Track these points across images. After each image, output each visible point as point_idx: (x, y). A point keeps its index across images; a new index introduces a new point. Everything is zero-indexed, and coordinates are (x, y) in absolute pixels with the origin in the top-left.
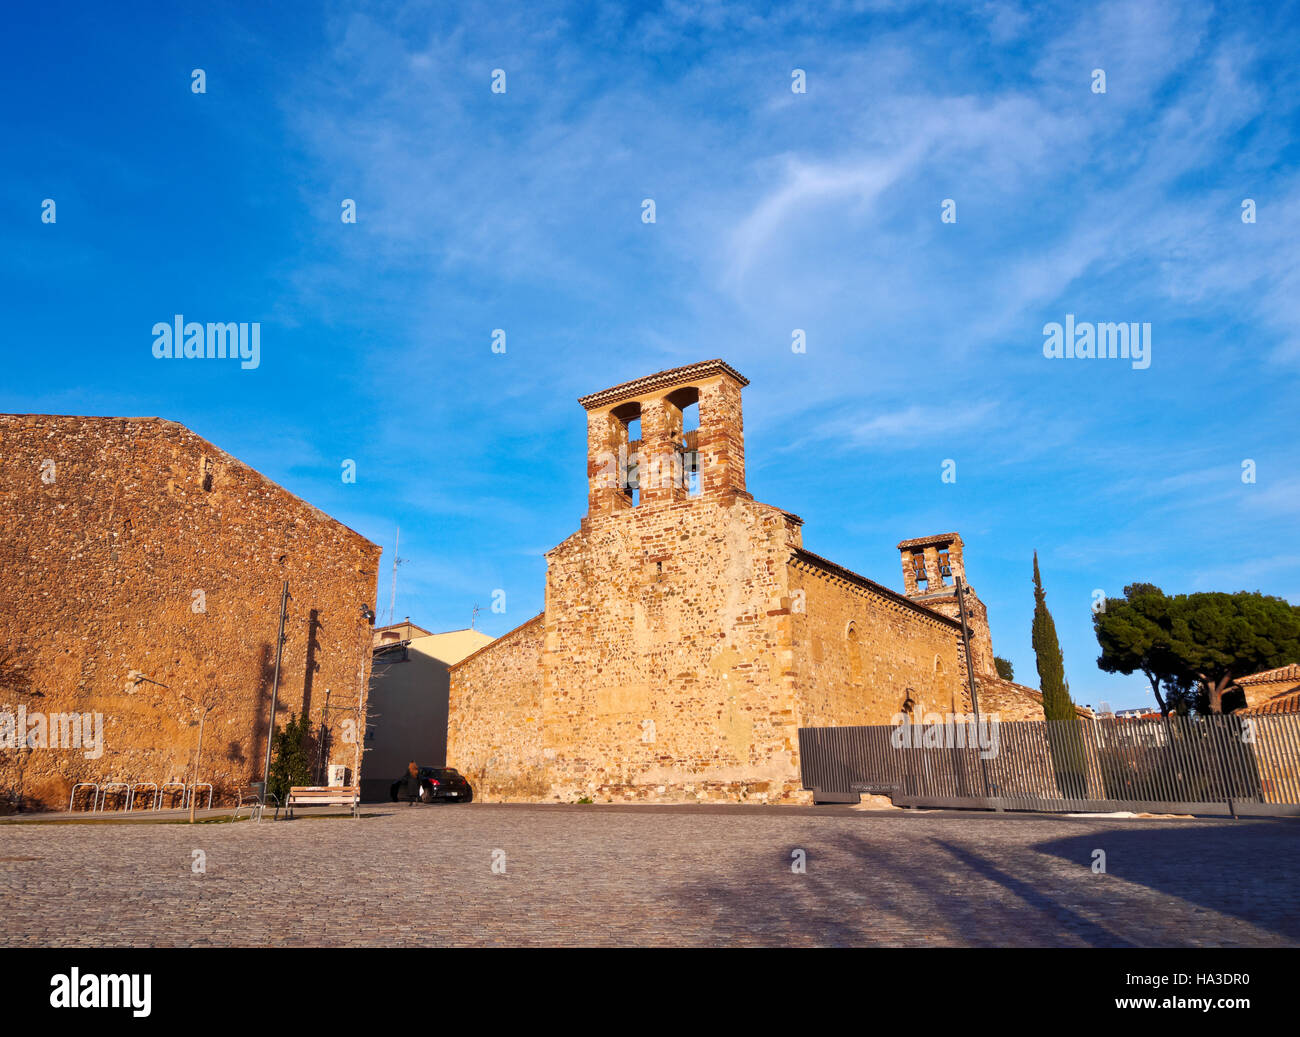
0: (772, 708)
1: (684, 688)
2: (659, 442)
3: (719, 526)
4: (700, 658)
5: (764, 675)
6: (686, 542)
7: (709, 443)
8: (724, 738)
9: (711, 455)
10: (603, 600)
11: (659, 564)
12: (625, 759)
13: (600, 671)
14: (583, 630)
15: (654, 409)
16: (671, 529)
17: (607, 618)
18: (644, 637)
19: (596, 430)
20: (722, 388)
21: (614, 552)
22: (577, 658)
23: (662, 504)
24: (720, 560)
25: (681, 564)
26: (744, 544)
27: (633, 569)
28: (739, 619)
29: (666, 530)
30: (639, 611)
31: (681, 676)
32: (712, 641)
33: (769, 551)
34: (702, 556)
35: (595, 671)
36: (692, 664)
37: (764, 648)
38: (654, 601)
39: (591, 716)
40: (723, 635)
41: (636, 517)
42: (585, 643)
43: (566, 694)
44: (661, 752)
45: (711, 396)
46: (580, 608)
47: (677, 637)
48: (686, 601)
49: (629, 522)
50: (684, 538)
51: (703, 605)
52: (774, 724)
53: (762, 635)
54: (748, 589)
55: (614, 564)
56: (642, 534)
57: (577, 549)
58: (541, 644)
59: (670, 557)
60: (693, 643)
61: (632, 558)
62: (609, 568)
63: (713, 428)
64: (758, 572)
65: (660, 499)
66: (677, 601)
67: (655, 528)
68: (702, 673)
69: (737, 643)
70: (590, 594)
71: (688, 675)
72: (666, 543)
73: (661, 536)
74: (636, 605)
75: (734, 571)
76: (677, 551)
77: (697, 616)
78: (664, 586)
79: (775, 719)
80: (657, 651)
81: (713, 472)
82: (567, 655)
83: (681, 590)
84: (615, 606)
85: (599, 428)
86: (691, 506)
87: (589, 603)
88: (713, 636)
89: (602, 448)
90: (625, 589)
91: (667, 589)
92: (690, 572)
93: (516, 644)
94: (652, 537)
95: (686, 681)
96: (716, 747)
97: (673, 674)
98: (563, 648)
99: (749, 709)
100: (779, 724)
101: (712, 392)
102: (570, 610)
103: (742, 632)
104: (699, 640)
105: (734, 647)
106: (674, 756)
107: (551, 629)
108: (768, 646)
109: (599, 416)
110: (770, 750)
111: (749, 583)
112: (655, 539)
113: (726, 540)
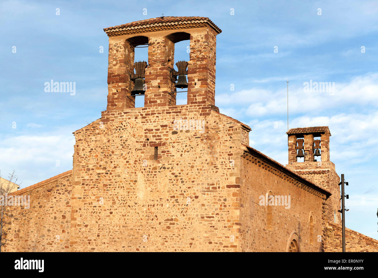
0: (225, 244)
1: (169, 228)
2: (161, 66)
4: (181, 210)
5: (221, 224)
6: (175, 135)
7: (195, 72)
9: (196, 81)
10: (115, 167)
11: (156, 148)
13: (111, 213)
14: (101, 185)
15: (158, 43)
16: (166, 126)
17: (118, 179)
19: (115, 52)
20: (207, 36)
21: (125, 137)
22: (95, 204)
23: (160, 108)
25: (171, 149)
27: (138, 149)
28: (208, 188)
29: (162, 126)
31: (167, 220)
33: (231, 147)
34: (186, 146)
35: (108, 213)
36: (175, 213)
37: (223, 207)
39: (103, 241)
40: (196, 197)
41: (142, 115)
42: (101, 194)
43: (86, 226)
45: (199, 41)
46: (98, 171)
48: (173, 174)
49: (136, 118)
50: (174, 133)
51: (185, 178)
53: (222, 199)
54: (215, 170)
55: (124, 144)
56: (145, 127)
58: (69, 192)
59: (164, 144)
60: (176, 200)
61: (137, 142)
62: (121, 147)
63: (199, 63)
64: (222, 160)
65: (159, 105)
68: (181, 219)
69: (205, 202)
70: (106, 162)
71: (172, 220)
72: (162, 135)
73: (158, 130)
74: (139, 174)
76: (169, 141)
77: (180, 184)
78: (159, 162)
80: (152, 203)
81: (197, 92)
82: (88, 200)
83: (170, 166)
84: (124, 172)
85: (117, 51)
86: (180, 112)
87: (105, 168)
88: (190, 197)
89: (119, 65)
90: (131, 162)
91: (160, 165)
92: (177, 155)
94: (152, 130)
95: (171, 224)
97: (162, 218)
98: (86, 196)
99: (211, 243)
101: (200, 39)
102: (91, 172)
103: (209, 196)
104: (181, 199)
105: (204, 205)
107: (77, 183)
109: (118, 42)
112: (154, 131)
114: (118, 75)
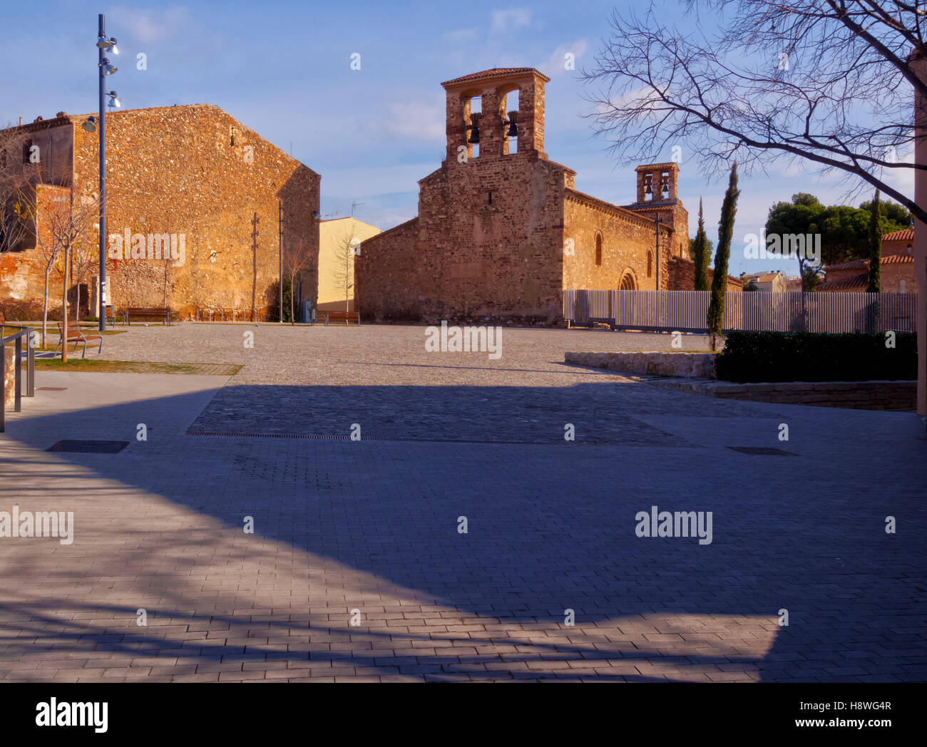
0: (551, 278)
1: (502, 265)
2: (493, 117)
3: (527, 174)
4: (512, 250)
5: (547, 261)
6: (507, 182)
7: (524, 121)
8: (524, 293)
9: (525, 129)
10: (455, 212)
11: (490, 194)
12: (467, 303)
13: (453, 254)
14: (442, 229)
15: (490, 95)
16: (499, 173)
17: (457, 223)
18: (479, 236)
19: (452, 105)
20: (534, 86)
21: (462, 184)
22: (439, 246)
23: (493, 157)
24: (527, 195)
25: (504, 195)
26: (542, 186)
27: (474, 195)
28: (536, 229)
29: (495, 173)
30: (477, 221)
31: (500, 259)
32: (519, 241)
33: (556, 191)
34: (516, 191)
35: (449, 254)
36: (508, 252)
37: (549, 246)
38: (486, 216)
39: (447, 278)
40: (526, 238)
41: (477, 163)
42: (443, 237)
43: (432, 266)
44: (488, 300)
45: (527, 91)
46: (440, 217)
47: (499, 237)
48: (506, 217)
49: (472, 166)
50: (506, 179)
51: (516, 220)
52: (551, 287)
53: (548, 239)
54: (542, 212)
55: (462, 191)
56: (480, 175)
57: (438, 180)
58: (416, 236)
59: (497, 190)
60: (509, 241)
61: (473, 188)
62: (459, 194)
63: (527, 112)
64: (548, 203)
65: (492, 154)
66: (499, 216)
67: (489, 172)
68: (513, 258)
69: (534, 242)
70: (447, 208)
71: (505, 258)
72: (495, 181)
73: (492, 177)
74: (476, 218)
75: (535, 201)
76: (501, 187)
77: (511, 225)
78: (493, 207)
79: (552, 284)
80: (487, 244)
81: (526, 140)
82: (432, 243)
83: (503, 210)
84: (462, 217)
85: (454, 104)
86: (511, 160)
87: (446, 214)
88: (521, 238)
89: (455, 117)
90: (469, 207)
91: (494, 209)
92: (509, 200)
93: (399, 235)
94: (486, 177)
95: (504, 262)
96: (519, 298)
97: (497, 256)
98: (430, 239)
99: (538, 278)
100: (555, 287)
101: (527, 89)
102: (434, 217)
103: (537, 237)
104: (512, 240)
105: (532, 244)
106: (495, 302)
107: (422, 228)
108: (552, 245)
109: (454, 95)
110: (548, 300)
111: (543, 208)
112: (488, 178)
113: (532, 182)
114: (456, 127)
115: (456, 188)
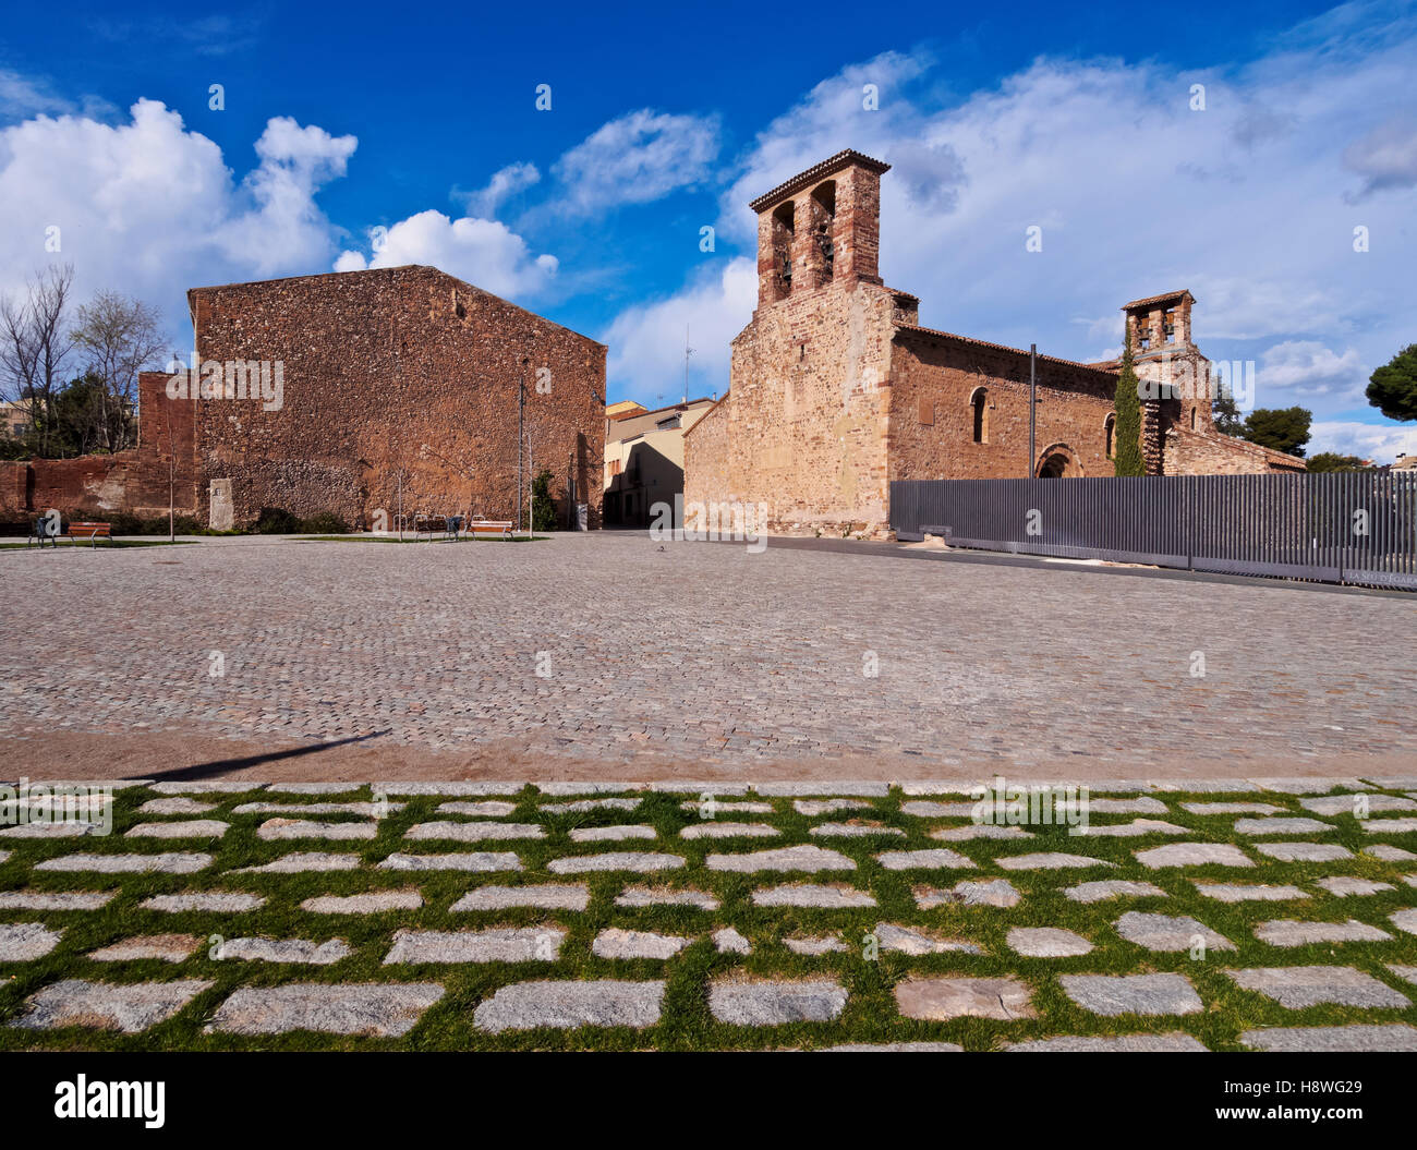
0: (872, 465)
1: (815, 448)
2: (806, 237)
3: (845, 310)
4: (826, 424)
5: (868, 438)
6: (821, 326)
7: (841, 233)
8: (839, 488)
9: (843, 245)
10: (766, 379)
11: (803, 346)
12: (777, 503)
13: (763, 436)
14: (753, 403)
15: (804, 206)
16: (812, 315)
17: (768, 393)
18: (790, 409)
19: (764, 231)
20: (855, 178)
21: (773, 338)
22: (749, 426)
23: (806, 293)
24: (844, 341)
25: (817, 345)
26: (862, 325)
27: (785, 352)
28: (854, 391)
29: (808, 316)
30: (788, 387)
31: (813, 439)
32: (834, 410)
33: (879, 330)
34: (832, 338)
35: (759, 436)
36: (821, 429)
37: (870, 414)
38: (798, 377)
39: (756, 470)
40: (842, 405)
41: (789, 306)
42: (754, 414)
43: (742, 453)
44: (799, 499)
45: (844, 187)
46: (751, 386)
47: (811, 408)
48: (819, 377)
49: (784, 311)
50: (820, 323)
51: (830, 380)
52: (873, 478)
53: (869, 404)
54: (862, 365)
55: (773, 348)
56: (792, 321)
57: (750, 337)
58: (728, 415)
59: (810, 340)
60: (822, 413)
61: (785, 342)
62: (770, 352)
63: (845, 218)
64: (870, 349)
65: (806, 289)
66: (812, 377)
67: (801, 316)
68: (827, 436)
69: (852, 412)
70: (758, 374)
71: (818, 438)
72: (807, 328)
73: (804, 322)
74: (787, 383)
75: (853, 350)
76: (815, 334)
77: (825, 389)
78: (805, 365)
79: (874, 473)
80: (802, 418)
81: (843, 261)
82: (743, 423)
83: (816, 368)
84: (773, 383)
85: (766, 229)
87: (757, 381)
88: (836, 406)
89: (768, 247)
90: (780, 369)
91: (807, 368)
92: (823, 352)
93: (716, 416)
94: (798, 324)
95: (817, 443)
96: (834, 495)
97: (808, 437)
98: (741, 418)
99: (857, 465)
100: (876, 478)
101: (846, 183)
102: (745, 388)
103: (855, 402)
104: (826, 409)
105: (849, 415)
106: (807, 501)
107: (734, 403)
108: (873, 413)
109: (766, 218)
110: (868, 498)
111: (863, 358)
112: (800, 325)
113: (849, 323)
114: (767, 260)
115: (767, 345)
